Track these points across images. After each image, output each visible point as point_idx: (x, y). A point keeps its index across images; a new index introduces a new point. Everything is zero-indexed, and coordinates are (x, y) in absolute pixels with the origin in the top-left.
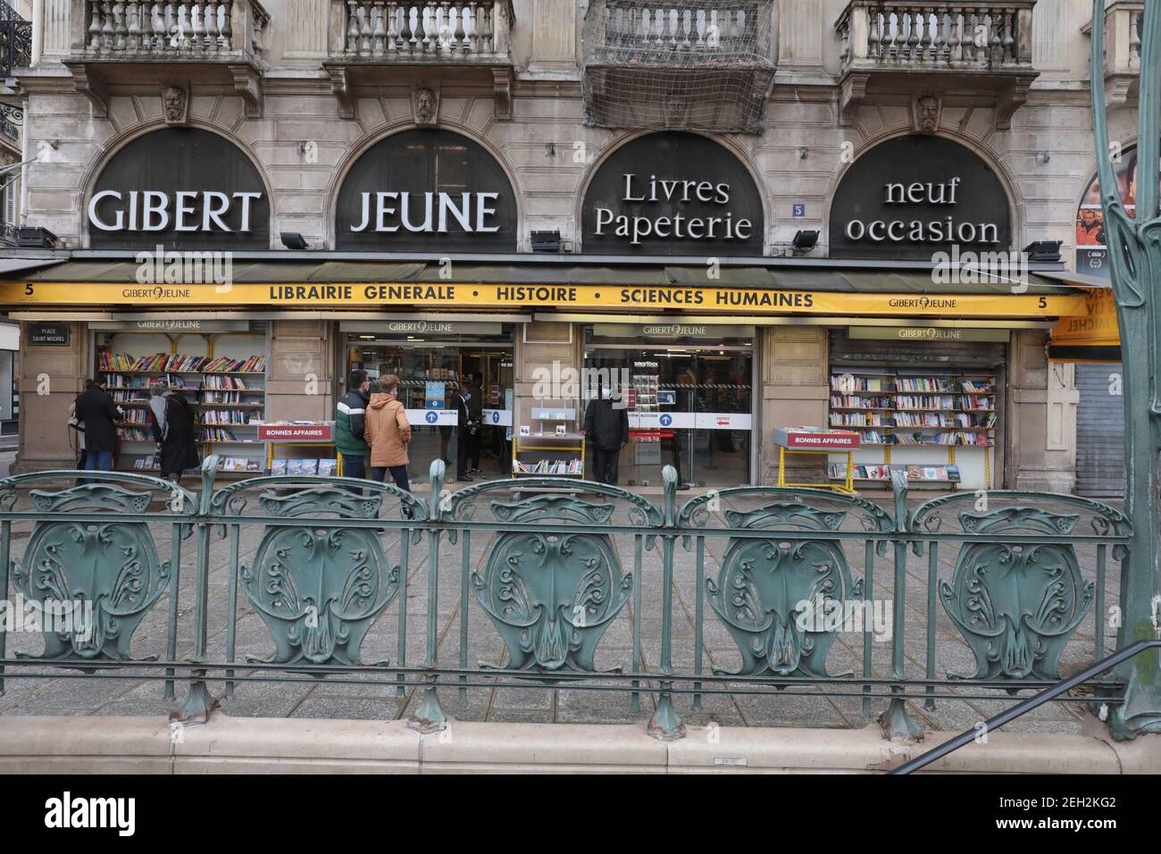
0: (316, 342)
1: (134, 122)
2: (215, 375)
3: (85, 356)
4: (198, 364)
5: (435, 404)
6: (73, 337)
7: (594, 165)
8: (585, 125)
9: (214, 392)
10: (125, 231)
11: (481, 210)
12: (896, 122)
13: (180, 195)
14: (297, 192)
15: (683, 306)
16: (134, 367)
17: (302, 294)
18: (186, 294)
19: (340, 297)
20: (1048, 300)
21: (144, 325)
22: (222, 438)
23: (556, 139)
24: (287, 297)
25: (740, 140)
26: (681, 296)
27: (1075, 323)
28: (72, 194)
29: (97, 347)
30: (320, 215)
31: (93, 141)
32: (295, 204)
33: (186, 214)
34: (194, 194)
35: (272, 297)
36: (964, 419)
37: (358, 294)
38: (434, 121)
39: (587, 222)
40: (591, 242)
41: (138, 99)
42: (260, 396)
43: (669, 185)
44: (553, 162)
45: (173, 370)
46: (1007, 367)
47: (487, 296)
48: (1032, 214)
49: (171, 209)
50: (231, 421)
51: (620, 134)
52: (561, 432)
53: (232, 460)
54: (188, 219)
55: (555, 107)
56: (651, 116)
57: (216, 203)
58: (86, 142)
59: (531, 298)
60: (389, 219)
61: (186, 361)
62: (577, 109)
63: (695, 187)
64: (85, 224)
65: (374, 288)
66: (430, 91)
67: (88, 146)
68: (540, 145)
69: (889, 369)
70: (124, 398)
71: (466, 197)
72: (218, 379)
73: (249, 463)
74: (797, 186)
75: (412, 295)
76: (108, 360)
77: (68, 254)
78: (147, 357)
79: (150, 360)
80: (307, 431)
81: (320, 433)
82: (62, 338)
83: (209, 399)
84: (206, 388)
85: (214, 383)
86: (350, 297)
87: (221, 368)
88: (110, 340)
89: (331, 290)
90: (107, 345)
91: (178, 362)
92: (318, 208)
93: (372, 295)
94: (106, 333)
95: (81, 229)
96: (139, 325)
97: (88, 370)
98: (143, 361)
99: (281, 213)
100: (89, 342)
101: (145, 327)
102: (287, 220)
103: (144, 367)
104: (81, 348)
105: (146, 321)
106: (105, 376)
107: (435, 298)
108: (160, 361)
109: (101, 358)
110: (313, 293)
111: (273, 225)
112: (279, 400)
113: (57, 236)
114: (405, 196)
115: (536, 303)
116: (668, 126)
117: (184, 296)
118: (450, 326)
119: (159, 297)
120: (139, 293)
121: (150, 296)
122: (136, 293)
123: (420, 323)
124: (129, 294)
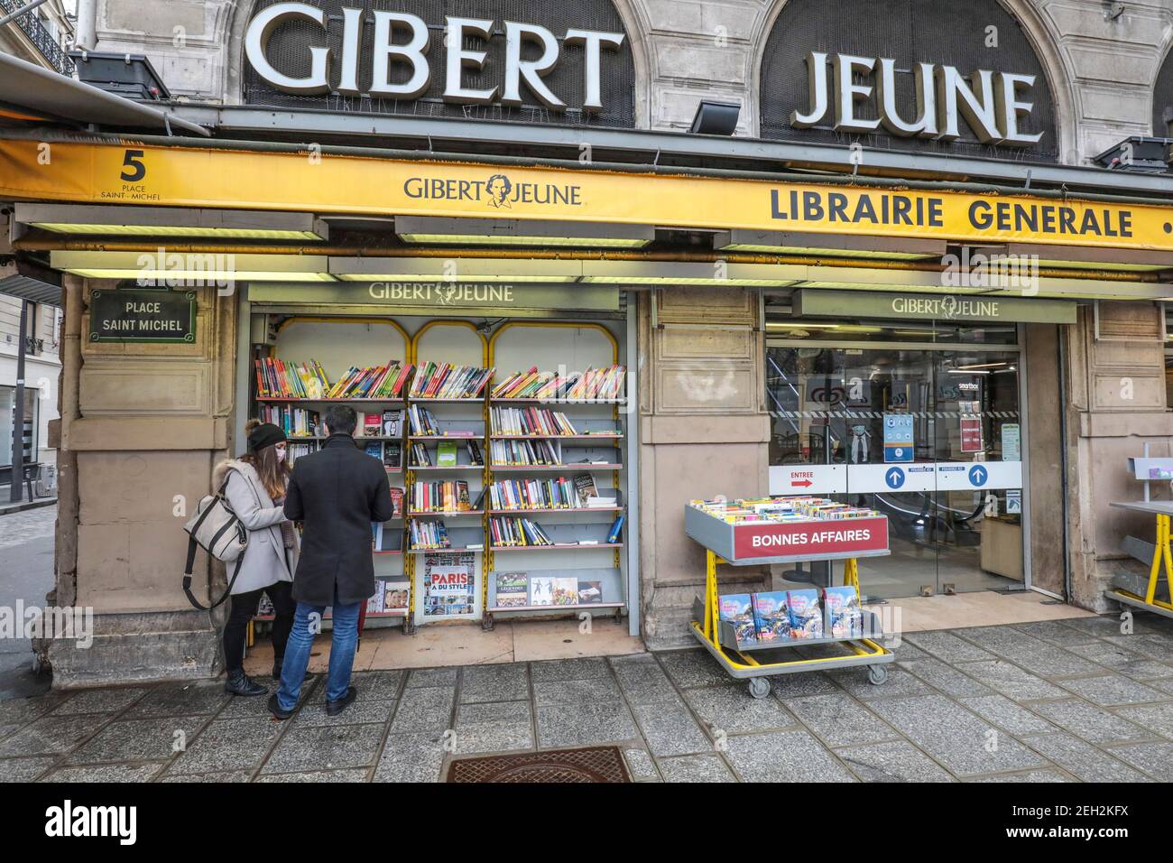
0: (740, 335)
2: (515, 405)
3: (229, 365)
4: (480, 383)
5: (899, 453)
6: (203, 321)
9: (508, 441)
10: (330, 90)
11: (1011, 105)
13: (455, 24)
14: (695, 39)
16: (337, 393)
17: (840, 209)
18: (571, 197)
19: (920, 222)
21: (384, 294)
22: (529, 541)
24: (808, 217)
29: (253, 346)
30: (739, 87)
32: (694, 63)
33: (466, 64)
34: (484, 25)
35: (776, 214)
44: (1116, 34)
45: (426, 397)
49: (435, 51)
50: (547, 500)
53: (544, 581)
57: (532, 46)
60: (861, 105)
61: (452, 377)
65: (987, 206)
68: (1093, 1)
72: (518, 413)
73: (582, 586)
75: (1056, 224)
76: (278, 376)
77: (210, 118)
78: (367, 369)
79: (374, 376)
80: (839, 533)
81: (866, 534)
82: (175, 324)
83: (500, 457)
84: (495, 434)
85: (510, 423)
86: (940, 223)
87: (529, 391)
88: (277, 331)
89: (902, 205)
90: (271, 343)
91: (435, 380)
92: (736, 74)
93: (984, 221)
94: (273, 316)
95: (225, 82)
96: (372, 294)
97: (235, 400)
98: (358, 377)
99: (663, 79)
100: (237, 335)
101: (387, 296)
102: (677, 92)
103: (359, 392)
104: (220, 348)
105: (390, 283)
106: (267, 410)
107: (1098, 233)
108: (392, 380)
109: (262, 371)
110: (865, 210)
111: (645, 101)
112: (668, 456)
113: (171, 92)
114: (889, 66)
117: (566, 202)
118: (996, 306)
119: (501, 201)
120: (449, 189)
121: (478, 198)
122: (440, 188)
123: (945, 299)
124: (420, 190)
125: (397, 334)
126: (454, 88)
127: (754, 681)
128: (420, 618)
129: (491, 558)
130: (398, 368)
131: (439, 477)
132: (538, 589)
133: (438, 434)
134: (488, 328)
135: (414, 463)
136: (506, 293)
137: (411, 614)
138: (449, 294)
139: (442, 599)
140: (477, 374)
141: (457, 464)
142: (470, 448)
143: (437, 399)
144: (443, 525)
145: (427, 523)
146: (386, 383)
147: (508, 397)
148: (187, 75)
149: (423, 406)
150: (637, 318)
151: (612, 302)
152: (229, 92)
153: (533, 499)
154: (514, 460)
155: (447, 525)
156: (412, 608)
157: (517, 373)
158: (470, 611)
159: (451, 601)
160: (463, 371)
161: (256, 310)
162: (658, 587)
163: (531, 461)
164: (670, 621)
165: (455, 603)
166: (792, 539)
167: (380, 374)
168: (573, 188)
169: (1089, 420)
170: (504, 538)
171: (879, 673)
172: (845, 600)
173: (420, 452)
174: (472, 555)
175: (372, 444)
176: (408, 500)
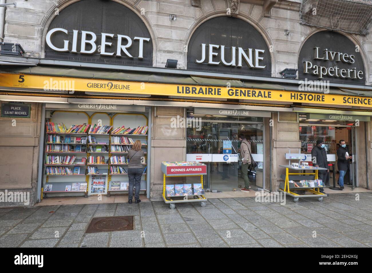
2: (118, 136)
3: (39, 124)
4: (108, 130)
5: (227, 151)
6: (32, 112)
7: (303, 42)
8: (301, 24)
9: (116, 146)
10: (69, 52)
11: (257, 58)
13: (104, 35)
14: (169, 40)
15: (367, 106)
16: (69, 132)
17: (195, 91)
18: (128, 88)
19: (215, 94)
21: (82, 107)
22: (120, 172)
23: (289, 28)
28: (36, 28)
29: (46, 118)
30: (181, 53)
32: (168, 46)
33: (107, 46)
34: (112, 35)
37: (224, 93)
42: (145, 148)
43: (333, 53)
44: (287, 39)
45: (93, 133)
47: (286, 97)
49: (98, 42)
51: (314, 29)
53: (125, 184)
54: (108, 48)
55: (288, 14)
56: (325, 23)
57: (125, 41)
59: (305, 99)
60: (215, 58)
61: (101, 128)
62: (297, 16)
63: (343, 55)
64: (43, 46)
65: (232, 90)
67: (48, 1)
68: (282, 30)
70: (61, 149)
71: (250, 50)
72: (119, 138)
75: (251, 95)
76: (52, 127)
77: (37, 61)
78: (77, 126)
79: (79, 127)
80: (194, 169)
81: (201, 169)
82: (25, 113)
83: (113, 149)
84: (112, 144)
85: (116, 141)
86: (220, 94)
87: (122, 132)
88: (52, 114)
89: (210, 90)
90: (51, 118)
91: (96, 129)
92: (180, 49)
93: (232, 94)
94: (51, 111)
95: (40, 49)
96: (79, 107)
97: (40, 133)
98: (75, 128)
99: (160, 51)
100: (41, 116)
101: (83, 107)
102: (164, 54)
103: (75, 132)
104: (37, 119)
105: (84, 104)
106: (49, 136)
107: (262, 97)
108: (84, 128)
109: (48, 125)
110: (201, 91)
111: (155, 56)
112: (158, 150)
113: (25, 51)
114: (223, 47)
115: (307, 101)
116: (333, 28)
117: (126, 89)
118: (248, 113)
119: (111, 88)
120: (98, 86)
121: (105, 88)
122: (96, 85)
123: (234, 110)
124: (91, 86)
125: (86, 116)
126: (103, 52)
127: (171, 204)
128: (90, 193)
129: (110, 177)
130: (86, 125)
131: (96, 155)
132: (123, 186)
133: (96, 143)
134: (111, 115)
135: (89, 151)
136: (115, 107)
137: (87, 192)
138: (100, 107)
139: (96, 188)
140: (108, 127)
141: (102, 151)
142: (105, 147)
143: (97, 134)
144: (97, 168)
145: (92, 167)
146: (83, 129)
147: (116, 134)
148: (30, 46)
149: (92, 136)
150: (152, 113)
151: (143, 110)
152: (41, 51)
153: (122, 161)
154: (117, 150)
155: (98, 168)
156: (88, 190)
157: (119, 127)
158: (104, 192)
159: (99, 189)
160: (104, 126)
161: (47, 109)
162: (154, 185)
163: (122, 151)
164: (156, 193)
165: (100, 190)
166: (181, 170)
167: (81, 127)
168: (128, 86)
169: (276, 143)
170: (114, 172)
171: (203, 204)
172: (198, 187)
173: (91, 148)
174: (105, 176)
175: (78, 146)
176: (87, 161)
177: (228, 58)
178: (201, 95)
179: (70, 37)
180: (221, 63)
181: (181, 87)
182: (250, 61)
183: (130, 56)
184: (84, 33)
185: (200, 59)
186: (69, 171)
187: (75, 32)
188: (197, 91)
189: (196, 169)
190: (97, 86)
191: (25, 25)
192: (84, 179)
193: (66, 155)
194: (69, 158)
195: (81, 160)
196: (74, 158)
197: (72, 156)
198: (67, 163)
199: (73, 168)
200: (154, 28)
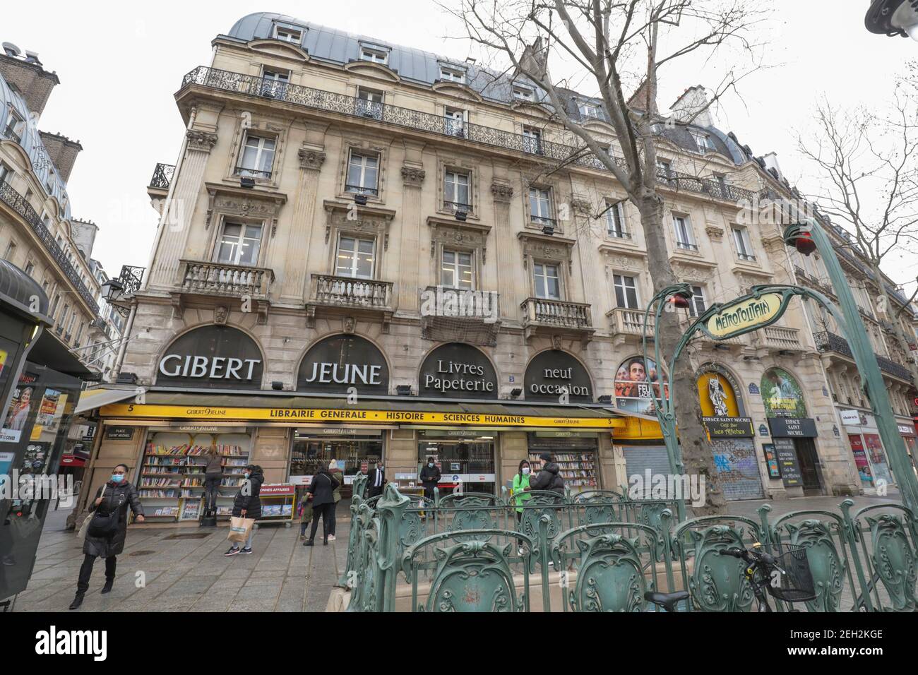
0: (281, 438)
1: (196, 321)
3: (139, 446)
6: (135, 435)
7: (425, 356)
8: (422, 338)
10: (180, 377)
11: (372, 374)
12: (546, 345)
13: (215, 359)
14: (280, 361)
15: (471, 422)
16: (168, 453)
17: (288, 414)
18: (224, 413)
19: (308, 416)
20: (612, 420)
21: (182, 429)
23: (408, 343)
24: (279, 416)
25: (487, 348)
26: (470, 418)
27: (622, 430)
28: (152, 356)
29: (147, 440)
30: (291, 373)
31: (170, 329)
32: (279, 367)
33: (216, 369)
34: (223, 359)
36: (583, 473)
37: (317, 415)
38: (353, 332)
39: (421, 381)
40: (424, 390)
41: (200, 311)
43: (458, 366)
44: (407, 354)
45: (192, 455)
46: (597, 449)
47: (382, 417)
48: (599, 384)
49: (209, 366)
51: (437, 343)
52: (411, 486)
54: (217, 371)
55: (409, 329)
56: (450, 336)
57: (235, 364)
58: (167, 329)
59: (402, 418)
60: (326, 376)
62: (418, 331)
63: (469, 367)
64: (156, 371)
65: (326, 412)
66: (352, 318)
67: (167, 331)
69: (552, 450)
70: (157, 471)
71: (365, 367)
74: (510, 369)
75: (345, 416)
76: (152, 448)
78: (178, 446)
81: (288, 489)
82: (128, 435)
86: (314, 416)
88: (154, 437)
89: (303, 412)
90: (152, 440)
91: (196, 450)
93: (325, 415)
94: (154, 433)
95: (153, 374)
97: (139, 455)
98: (174, 449)
99: (270, 372)
100: (143, 438)
101: (184, 429)
102: (272, 375)
103: (174, 453)
104: (138, 441)
105: (185, 426)
106: (147, 458)
107: (357, 417)
108: (184, 449)
109: (148, 447)
110: (294, 414)
111: (264, 376)
113: (139, 378)
114: (335, 365)
115: (405, 420)
116: (457, 341)
118: (355, 431)
119: (208, 414)
121: (203, 414)
123: (340, 429)
124: (190, 412)
125: (189, 437)
126: (212, 375)
128: (181, 519)
130: (186, 447)
131: (192, 477)
133: (195, 464)
134: (214, 436)
135: (186, 473)
136: (216, 429)
137: (178, 517)
138: (200, 429)
139: (188, 514)
143: (196, 455)
144: (192, 491)
145: (187, 490)
146: (182, 451)
148: (143, 373)
149: (191, 457)
150: (253, 433)
151: (244, 431)
152: (154, 378)
156: (179, 515)
158: (196, 517)
165: (192, 515)
166: (268, 490)
167: (180, 448)
171: (288, 525)
172: (288, 509)
173: (188, 470)
174: (199, 500)
175: (175, 468)
176: (182, 483)
177: (340, 376)
178: (294, 418)
179: (182, 362)
180: (333, 381)
181: (274, 411)
182: (364, 378)
183: (238, 377)
184: (196, 358)
185: (311, 377)
186: (162, 494)
187: (189, 358)
188: (290, 414)
189: (284, 490)
190: (196, 412)
191: (143, 354)
192: (177, 504)
193: (162, 477)
194: (164, 480)
195: (176, 483)
196: (169, 480)
197: (167, 478)
198: (161, 485)
199: (166, 491)
200: (266, 351)
